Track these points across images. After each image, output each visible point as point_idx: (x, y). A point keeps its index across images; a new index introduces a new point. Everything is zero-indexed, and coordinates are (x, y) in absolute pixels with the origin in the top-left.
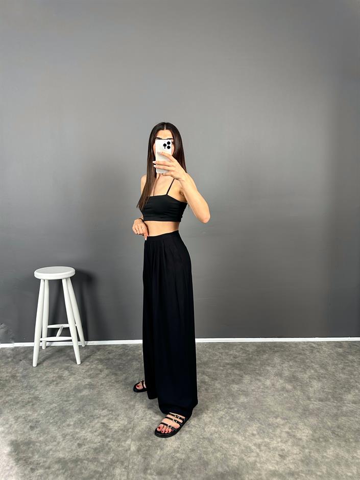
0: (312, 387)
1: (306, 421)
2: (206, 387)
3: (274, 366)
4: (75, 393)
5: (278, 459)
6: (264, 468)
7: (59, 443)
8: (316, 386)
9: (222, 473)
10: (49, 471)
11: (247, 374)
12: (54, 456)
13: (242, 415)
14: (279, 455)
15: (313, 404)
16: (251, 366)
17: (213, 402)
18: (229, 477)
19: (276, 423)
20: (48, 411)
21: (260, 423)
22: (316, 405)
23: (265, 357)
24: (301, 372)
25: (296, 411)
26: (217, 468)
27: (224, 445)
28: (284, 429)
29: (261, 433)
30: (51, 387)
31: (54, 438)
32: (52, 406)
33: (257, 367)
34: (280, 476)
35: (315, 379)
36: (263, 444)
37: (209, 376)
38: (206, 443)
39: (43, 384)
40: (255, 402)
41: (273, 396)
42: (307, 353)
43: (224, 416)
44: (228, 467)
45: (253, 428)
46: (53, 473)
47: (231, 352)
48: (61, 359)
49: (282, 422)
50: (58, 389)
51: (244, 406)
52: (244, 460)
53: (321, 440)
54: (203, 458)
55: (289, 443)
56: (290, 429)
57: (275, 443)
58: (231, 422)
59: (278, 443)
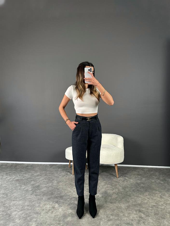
1: (168, 193)
2: (127, 181)
3: (156, 176)
6: (151, 204)
7: (72, 193)
10: (72, 200)
11: (144, 178)
13: (142, 190)
16: (146, 175)
18: (137, 206)
19: (156, 193)
21: (150, 192)
23: (152, 172)
24: (167, 178)
25: (164, 190)
26: (133, 203)
27: (135, 197)
29: (150, 195)
30: (64, 177)
31: (71, 192)
32: (66, 183)
36: (150, 198)
37: (128, 177)
38: (128, 196)
39: (61, 176)
40: (147, 186)
41: (155, 185)
43: (135, 190)
44: (137, 203)
45: (147, 193)
46: (73, 200)
47: (137, 170)
48: (65, 169)
49: (159, 192)
50: (67, 178)
51: (143, 187)
52: (142, 201)
56: (161, 194)
57: (155, 198)
58: (138, 191)
59: (156, 198)
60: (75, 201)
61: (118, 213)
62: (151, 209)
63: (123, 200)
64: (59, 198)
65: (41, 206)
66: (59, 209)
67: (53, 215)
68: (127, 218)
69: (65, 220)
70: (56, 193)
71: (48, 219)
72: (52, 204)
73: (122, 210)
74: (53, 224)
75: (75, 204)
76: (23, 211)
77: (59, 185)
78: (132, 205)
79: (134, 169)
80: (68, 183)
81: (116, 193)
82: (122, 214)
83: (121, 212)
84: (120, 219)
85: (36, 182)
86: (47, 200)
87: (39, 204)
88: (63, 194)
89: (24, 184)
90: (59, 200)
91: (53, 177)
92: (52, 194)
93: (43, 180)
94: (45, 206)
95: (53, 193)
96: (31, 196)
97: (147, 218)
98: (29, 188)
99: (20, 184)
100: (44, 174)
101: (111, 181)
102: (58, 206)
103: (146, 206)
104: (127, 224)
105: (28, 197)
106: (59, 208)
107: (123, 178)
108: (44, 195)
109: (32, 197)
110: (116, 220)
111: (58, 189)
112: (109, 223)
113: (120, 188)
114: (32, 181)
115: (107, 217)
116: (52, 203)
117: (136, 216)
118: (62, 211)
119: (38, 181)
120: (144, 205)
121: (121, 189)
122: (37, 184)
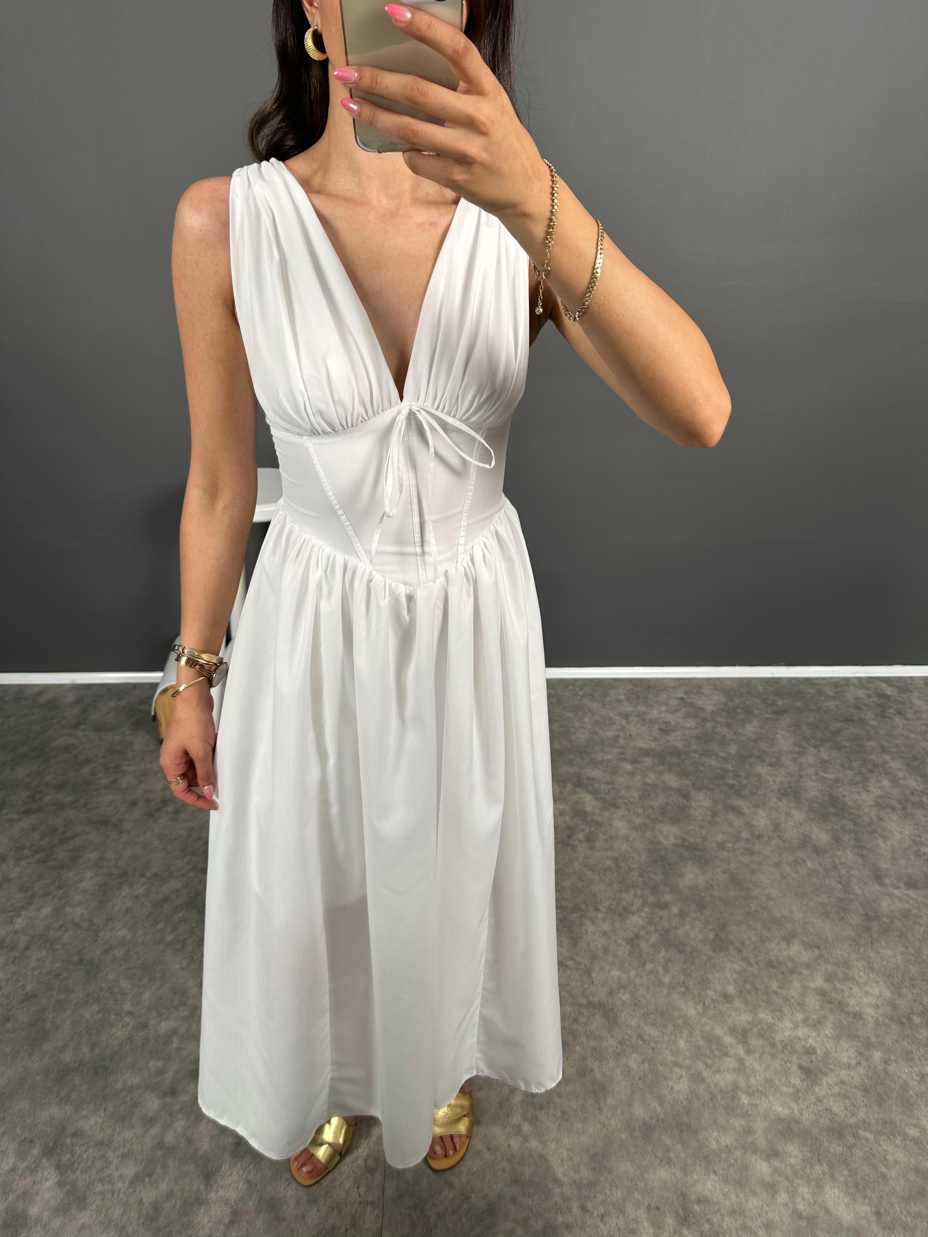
0: (885, 838)
1: (872, 954)
2: (588, 829)
3: (776, 764)
6: (761, 1111)
8: (898, 836)
9: (644, 1122)
11: (700, 789)
12: (185, 1053)
14: (801, 1067)
15: (890, 895)
16: (714, 762)
17: (610, 885)
18: (663, 1137)
19: (791, 959)
21: (745, 959)
22: (900, 899)
23: (751, 728)
24: (853, 783)
25: (842, 919)
26: (630, 1105)
27: (645, 1027)
28: (814, 981)
29: (749, 992)
32: (166, 888)
33: (730, 767)
34: (804, 1136)
35: (893, 809)
36: (755, 1030)
37: (594, 793)
38: (597, 1021)
39: (137, 813)
40: (726, 886)
41: (777, 865)
42: (870, 716)
43: (642, 933)
44: (661, 1100)
47: (654, 713)
49: (805, 956)
51: (698, 900)
53: (916, 1019)
54: (592, 1070)
55: (828, 1030)
56: (829, 979)
57: (787, 1027)
58: (663, 953)
59: (796, 1026)
62: (765, 1170)
64: (84, 1087)
72: (13, 1170)
77: (109, 920)
78: (623, 1136)
80: (177, 890)
88: (120, 1033)
90: (77, 1109)
91: (78, 829)
92: (37, 1034)
95: (48, 1025)
100: (25, 795)
102: (60, 1196)
103: (728, 1140)
111: (92, 969)
116: (11, 1160)
120: (716, 1123)
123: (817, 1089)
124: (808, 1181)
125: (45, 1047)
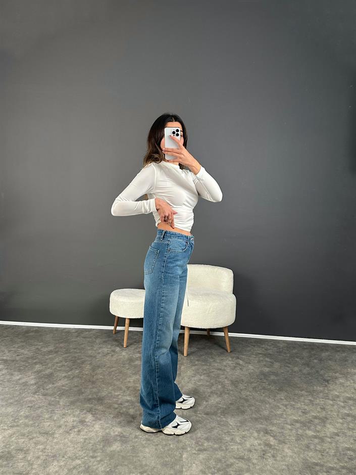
2: (240, 367)
3: (302, 359)
4: (130, 362)
5: (301, 414)
6: (290, 418)
9: (256, 418)
11: (277, 362)
13: (273, 388)
14: (302, 412)
16: (282, 357)
18: (261, 420)
19: (301, 394)
20: (109, 372)
21: (287, 393)
23: (294, 351)
26: (252, 415)
27: (257, 403)
28: (308, 398)
29: (288, 399)
30: (108, 357)
33: (287, 358)
34: (301, 423)
36: (289, 405)
37: (243, 360)
38: (242, 401)
39: (100, 355)
40: (283, 380)
43: (257, 387)
44: (260, 415)
45: (282, 395)
47: (264, 346)
49: (306, 394)
50: (114, 359)
51: (274, 382)
52: (272, 412)
57: (299, 405)
58: (263, 391)
59: (302, 405)
60: (129, 409)
61: (220, 435)
62: (289, 427)
63: (232, 407)
64: (96, 402)
65: (55, 419)
66: (94, 424)
67: (81, 438)
68: (240, 447)
69: (106, 450)
70: (89, 392)
71: (69, 447)
72: (80, 414)
73: (230, 430)
74: (81, 457)
75: (129, 414)
76: (15, 429)
77: (96, 374)
78: (250, 419)
79: (258, 342)
80: (116, 370)
81: (217, 394)
82: (228, 438)
83: (227, 432)
84: (224, 449)
85: (45, 365)
86: (69, 406)
87: (52, 414)
88: (104, 394)
89: (20, 370)
90: (95, 405)
91: (83, 357)
92: (80, 392)
93: (61, 361)
94: (63, 418)
95: (83, 391)
96: (33, 397)
97: (281, 446)
98: (30, 379)
99: (9, 370)
100: (64, 350)
101: (208, 367)
102: (94, 418)
103: (280, 422)
104: (239, 458)
105: (26, 399)
106: (94, 422)
107: (232, 362)
108: (61, 395)
109: (35, 398)
110: (216, 450)
111: (93, 383)
112: (201, 456)
113: (227, 382)
114: (36, 365)
115: (197, 444)
116: (79, 412)
117: (259, 442)
118: (102, 430)
119: (50, 365)
120: (276, 419)
121: (227, 385)
122: (48, 371)
123: (306, 415)
124: (302, 430)
125: (83, 395)
